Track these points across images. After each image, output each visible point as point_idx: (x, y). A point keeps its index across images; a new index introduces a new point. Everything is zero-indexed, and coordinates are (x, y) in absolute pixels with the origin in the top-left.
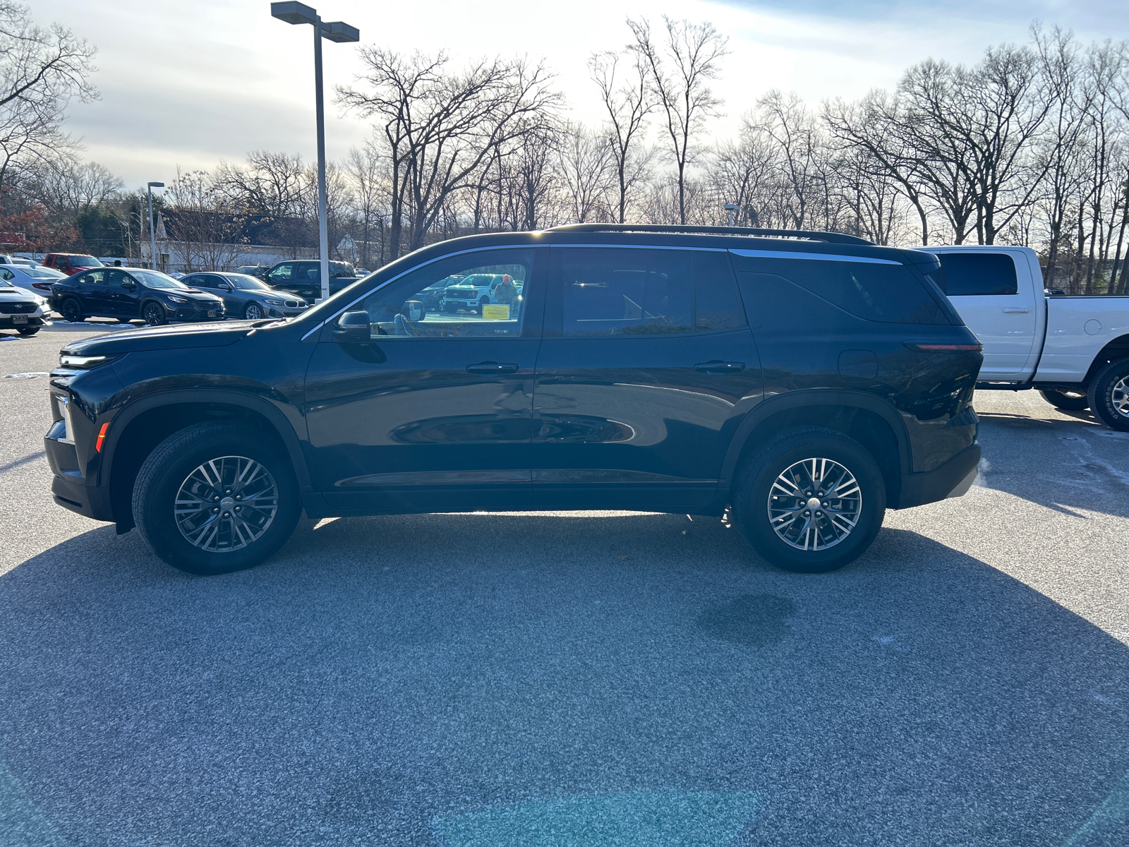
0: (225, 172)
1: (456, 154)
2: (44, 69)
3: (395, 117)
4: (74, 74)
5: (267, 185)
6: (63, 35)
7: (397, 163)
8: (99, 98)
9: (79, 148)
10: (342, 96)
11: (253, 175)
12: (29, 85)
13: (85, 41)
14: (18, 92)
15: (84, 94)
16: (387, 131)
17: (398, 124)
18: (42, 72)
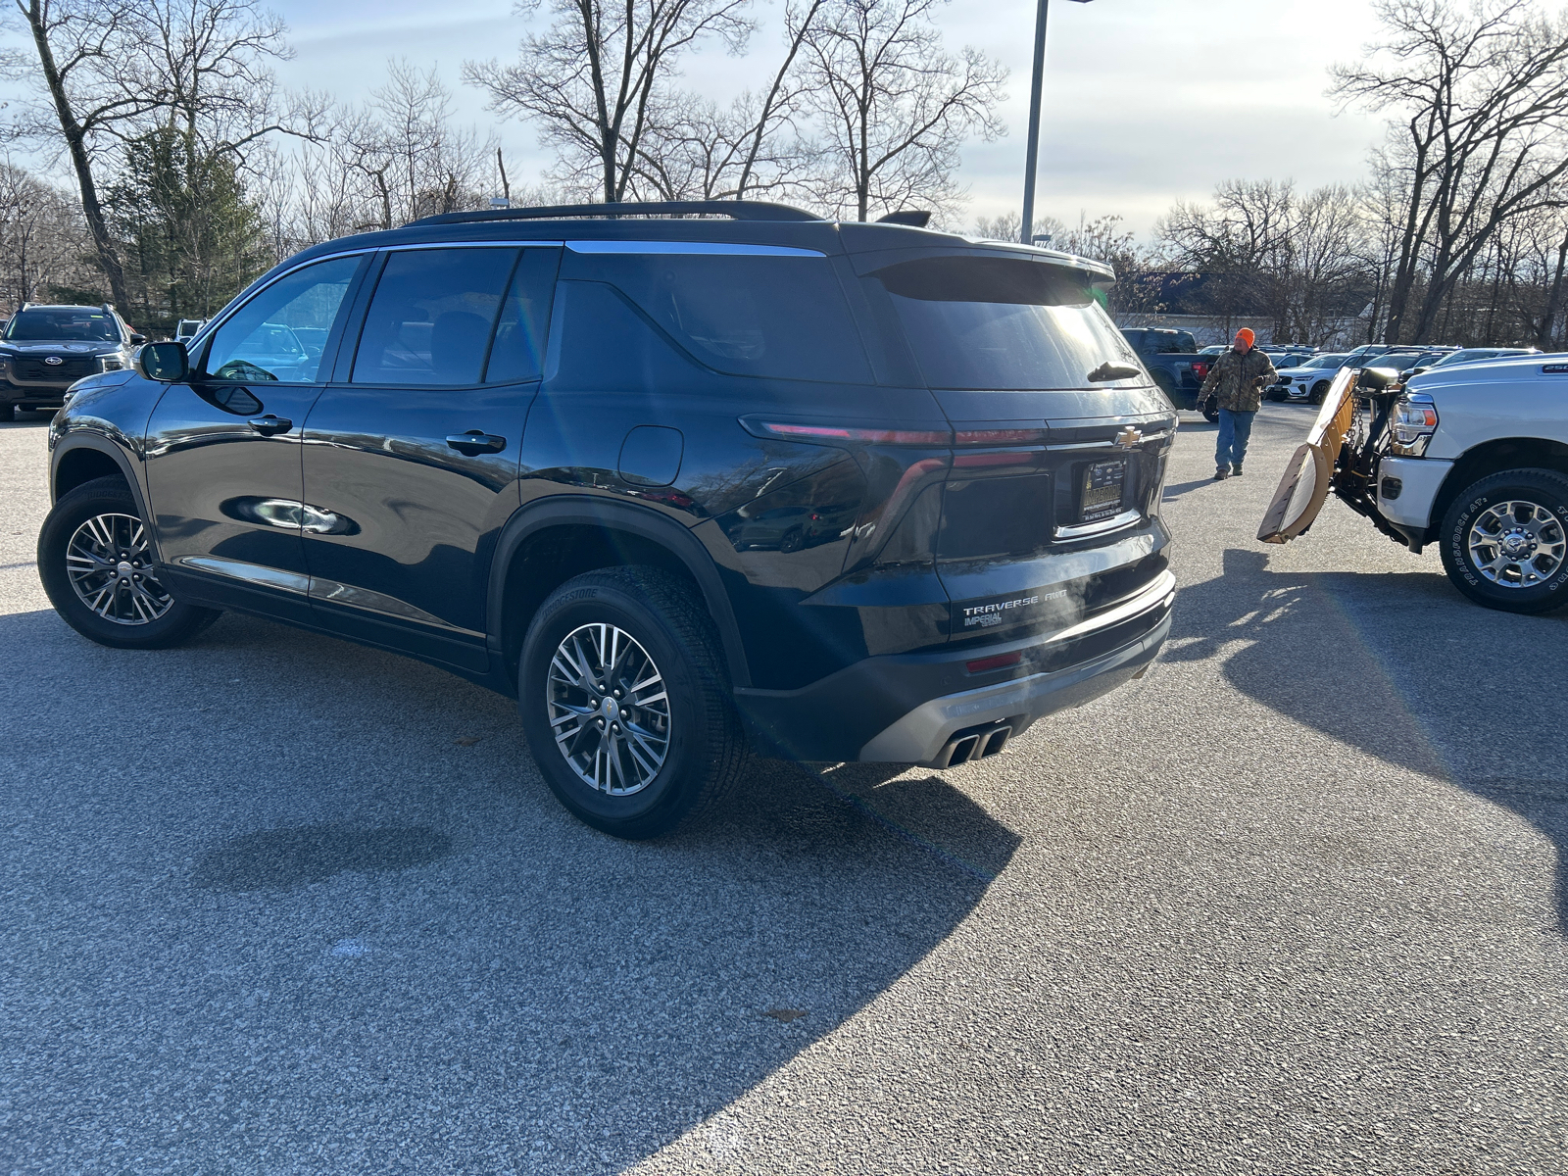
0: (1179, 215)
1: (1525, 151)
2: (946, 105)
3: (1428, 105)
4: (979, 107)
5: (1237, 228)
6: (973, 58)
7: (1421, 177)
8: (1005, 134)
9: (965, 199)
10: (1344, 82)
11: (1219, 216)
12: (926, 127)
13: (997, 63)
14: (913, 138)
15: (989, 131)
16: (1413, 128)
17: (1433, 114)
18: (943, 110)
